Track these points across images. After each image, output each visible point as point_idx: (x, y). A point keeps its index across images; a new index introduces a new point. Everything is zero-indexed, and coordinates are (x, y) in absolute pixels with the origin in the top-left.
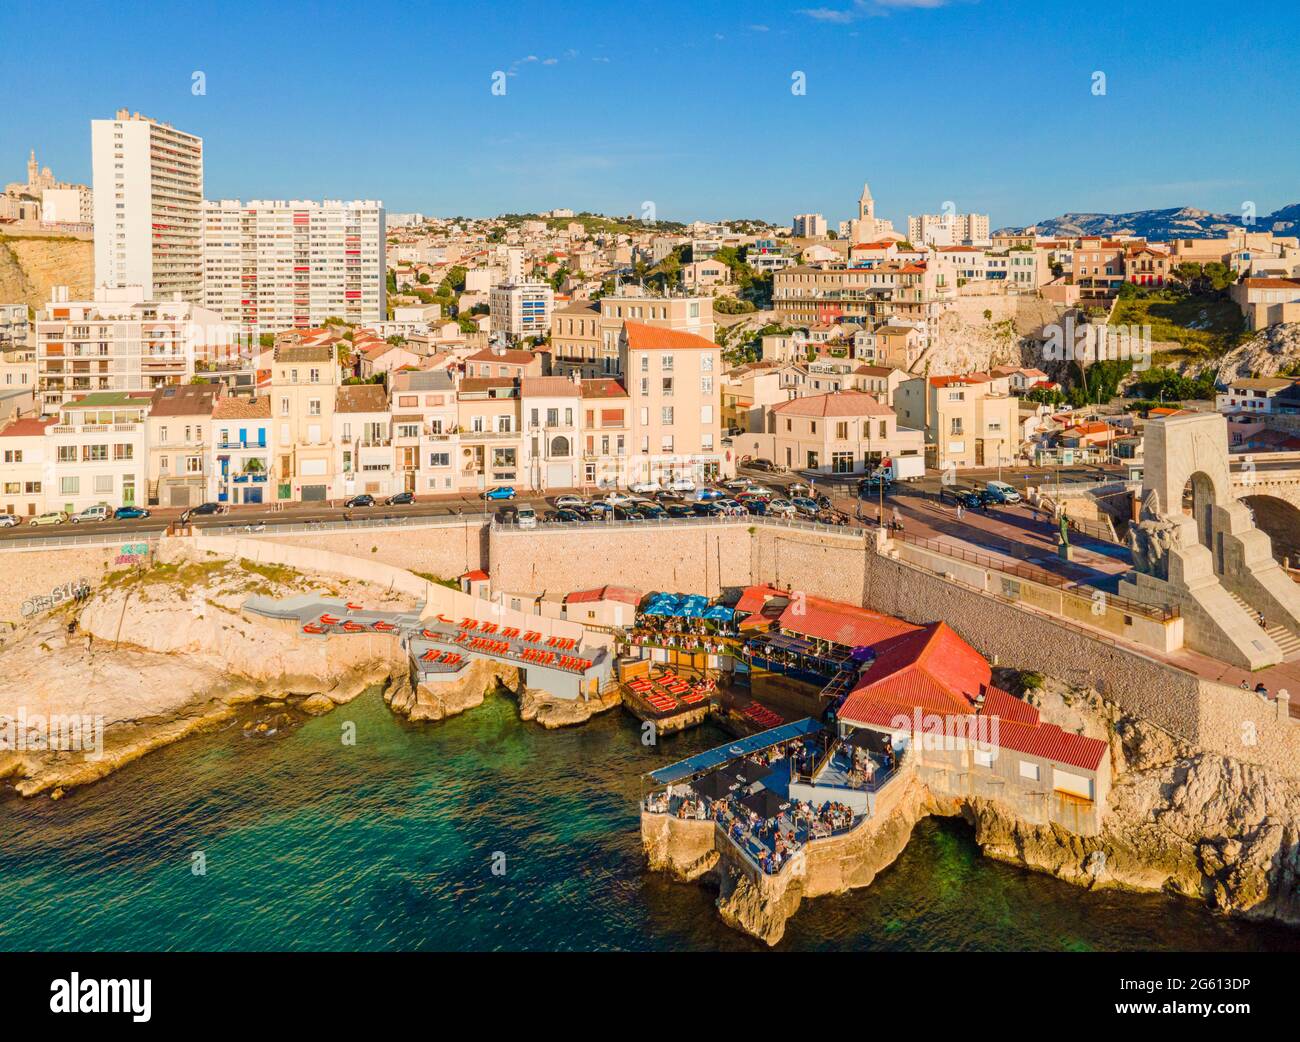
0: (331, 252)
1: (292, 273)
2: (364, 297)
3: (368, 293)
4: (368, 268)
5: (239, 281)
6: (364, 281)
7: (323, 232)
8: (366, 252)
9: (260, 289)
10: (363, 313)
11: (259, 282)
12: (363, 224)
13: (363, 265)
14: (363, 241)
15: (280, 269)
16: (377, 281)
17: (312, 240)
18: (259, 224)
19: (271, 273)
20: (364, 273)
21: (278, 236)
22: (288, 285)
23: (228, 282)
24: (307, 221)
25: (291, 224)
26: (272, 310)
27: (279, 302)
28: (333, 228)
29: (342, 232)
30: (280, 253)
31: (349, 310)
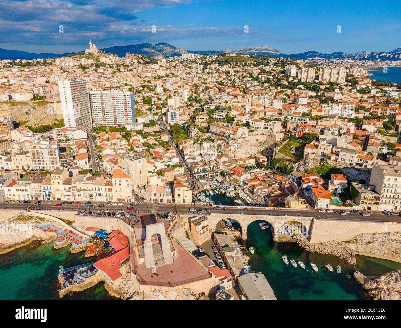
0: (120, 105)
1: (112, 110)
2: (128, 116)
3: (129, 115)
4: (129, 109)
5: (101, 112)
7: (118, 100)
8: (128, 105)
9: (106, 114)
10: (129, 120)
11: (105, 112)
12: (127, 98)
13: (128, 108)
14: (127, 102)
15: (110, 109)
16: (131, 112)
17: (116, 102)
18: (104, 98)
19: (108, 110)
20: (128, 110)
21: (109, 101)
22: (112, 113)
23: (99, 112)
24: (114, 97)
25: (111, 98)
26: (109, 119)
27: (110, 117)
28: (120, 99)
29: (122, 100)
30: (109, 105)
31: (126, 119)
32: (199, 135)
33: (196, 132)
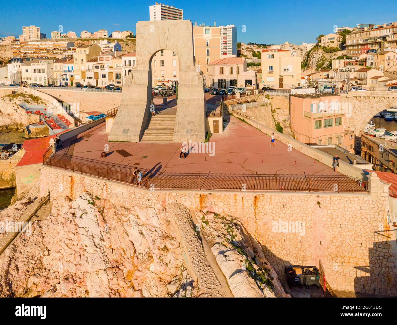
3: (229, 54)
4: (229, 46)
6: (228, 50)
8: (229, 41)
12: (228, 32)
13: (228, 45)
14: (228, 37)
16: (231, 50)
20: (228, 47)
29: (222, 35)
32: (325, 59)
33: (321, 55)
